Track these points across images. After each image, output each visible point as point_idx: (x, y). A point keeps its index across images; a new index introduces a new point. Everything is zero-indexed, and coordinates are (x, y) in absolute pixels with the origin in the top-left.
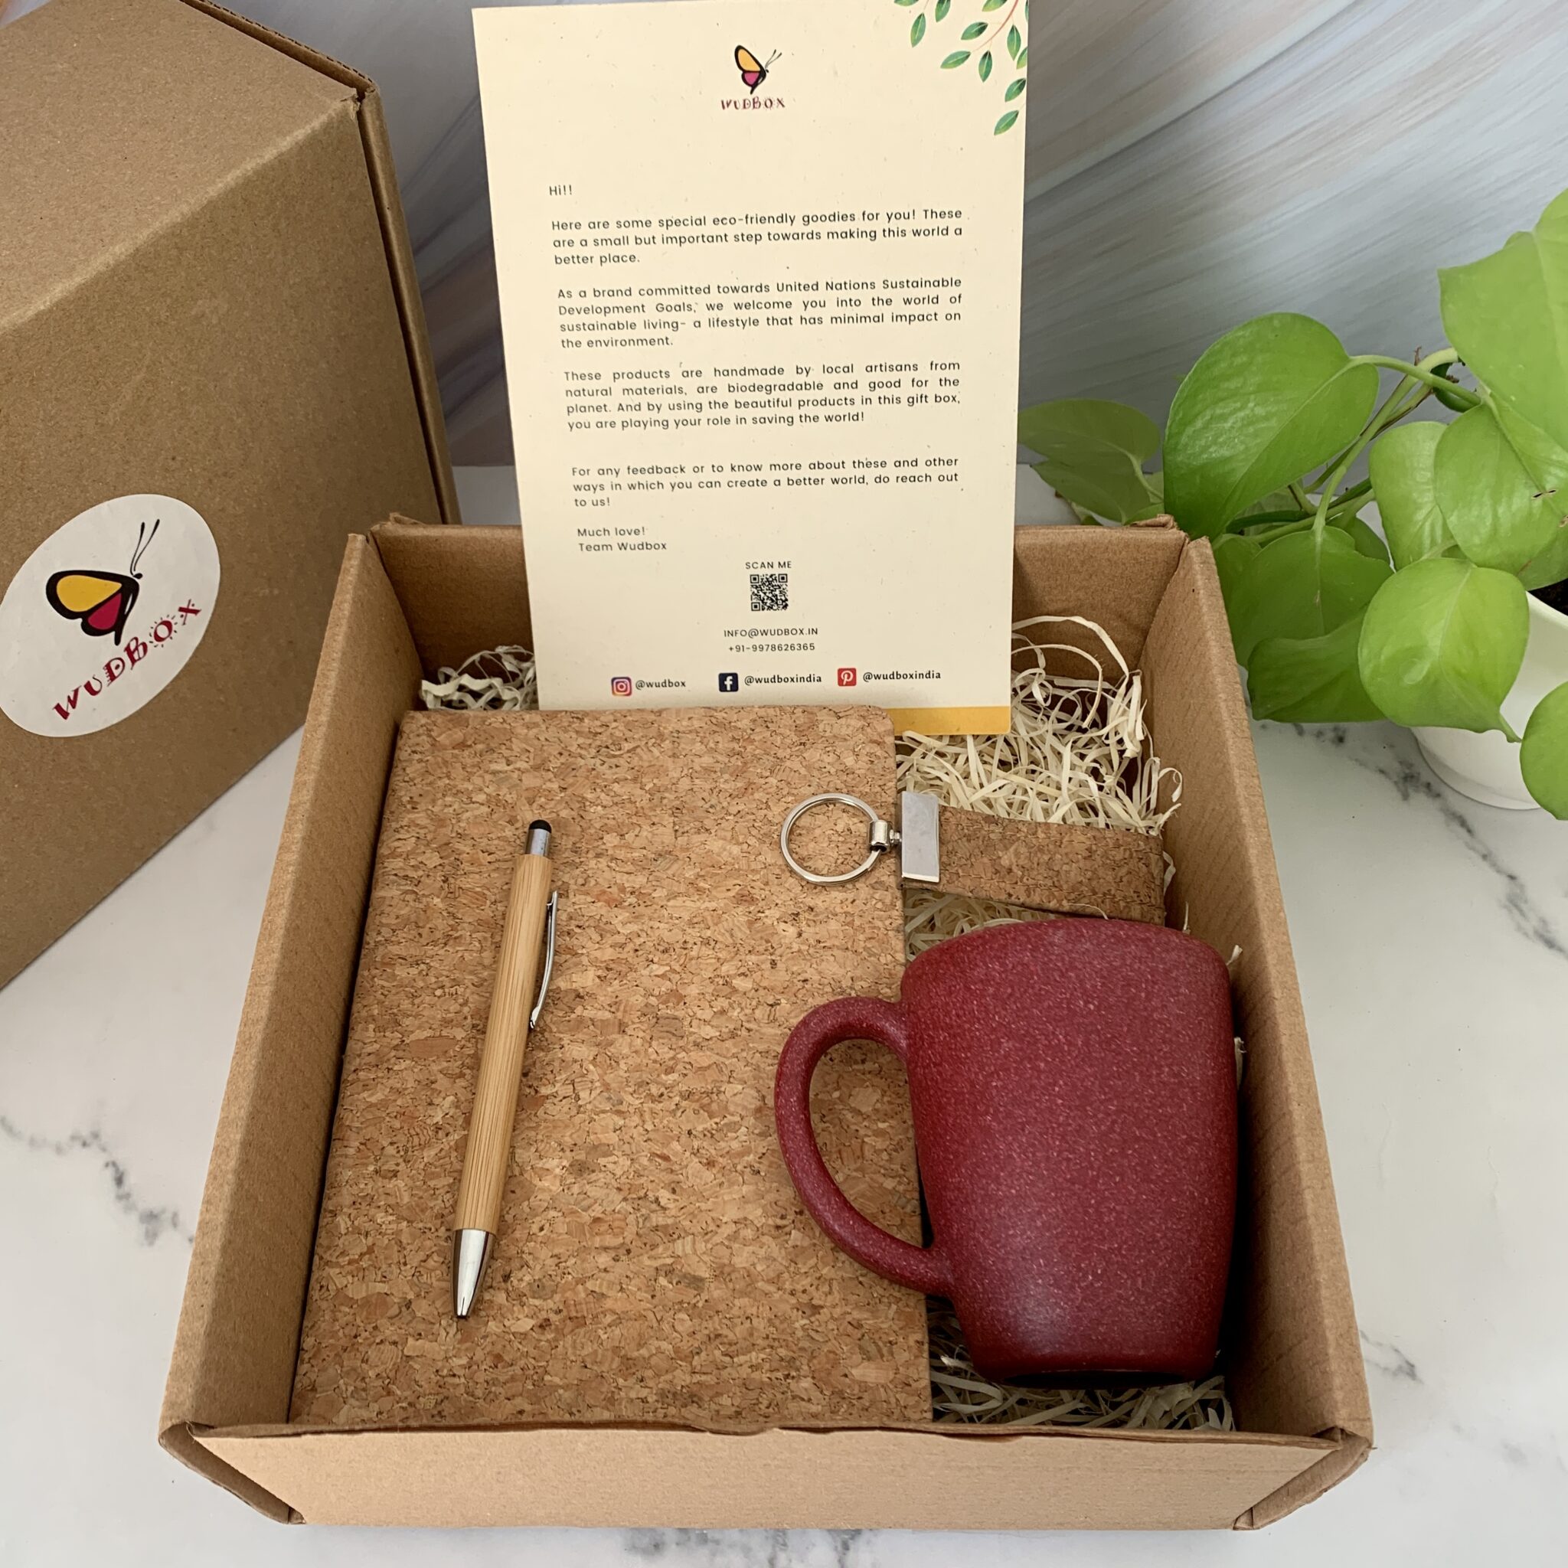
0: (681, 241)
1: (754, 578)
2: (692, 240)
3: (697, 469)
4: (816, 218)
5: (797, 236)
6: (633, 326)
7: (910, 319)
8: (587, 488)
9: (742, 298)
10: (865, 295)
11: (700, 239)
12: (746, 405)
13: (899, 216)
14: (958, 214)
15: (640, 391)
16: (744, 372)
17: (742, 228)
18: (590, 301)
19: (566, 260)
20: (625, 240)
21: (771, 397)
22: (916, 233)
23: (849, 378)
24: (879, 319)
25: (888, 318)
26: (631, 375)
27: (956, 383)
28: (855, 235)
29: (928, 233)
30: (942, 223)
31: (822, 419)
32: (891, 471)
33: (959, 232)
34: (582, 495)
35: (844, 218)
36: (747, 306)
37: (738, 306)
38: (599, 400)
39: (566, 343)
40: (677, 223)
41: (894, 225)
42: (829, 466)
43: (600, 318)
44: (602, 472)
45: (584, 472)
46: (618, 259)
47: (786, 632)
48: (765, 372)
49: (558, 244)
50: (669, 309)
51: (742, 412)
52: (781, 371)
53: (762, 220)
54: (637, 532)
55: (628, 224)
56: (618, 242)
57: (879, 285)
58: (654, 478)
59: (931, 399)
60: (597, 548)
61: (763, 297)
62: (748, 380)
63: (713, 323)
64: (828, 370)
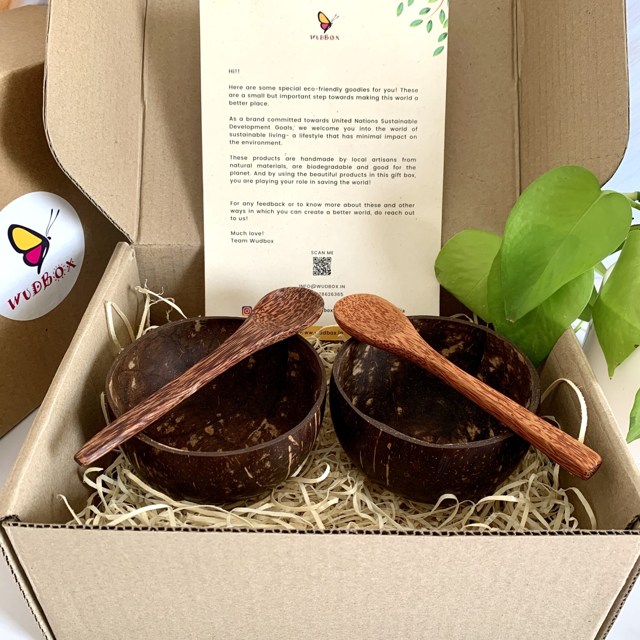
0: (289, 97)
1: (315, 259)
2: (294, 97)
3: (290, 205)
4: (351, 90)
5: (343, 98)
6: (264, 135)
7: (394, 137)
8: (237, 211)
9: (315, 125)
10: (373, 126)
11: (298, 97)
12: (315, 175)
13: (389, 90)
14: (417, 91)
15: (265, 166)
16: (315, 159)
17: (317, 93)
18: (244, 123)
19: (235, 103)
20: (263, 95)
21: (327, 172)
22: (397, 98)
23: (364, 164)
24: (379, 137)
25: (383, 137)
26: (261, 159)
27: (414, 168)
28: (369, 98)
29: (402, 98)
30: (409, 94)
31: (351, 183)
32: (382, 209)
33: (417, 99)
34: (234, 215)
35: (364, 90)
36: (318, 129)
37: (314, 129)
38: (245, 169)
39: (232, 142)
40: (287, 89)
41: (387, 94)
42: (353, 205)
43: (249, 131)
44: (245, 204)
45: (236, 204)
46: (259, 104)
47: (330, 286)
48: (325, 160)
49: (231, 95)
50: (281, 128)
51: (313, 178)
52: (332, 160)
53: (327, 90)
54: (260, 234)
55: (264, 88)
56: (260, 96)
57: (380, 121)
58: (269, 208)
59: (402, 175)
60: (240, 241)
61: (325, 125)
62: (316, 163)
63: (302, 136)
64: (354, 160)
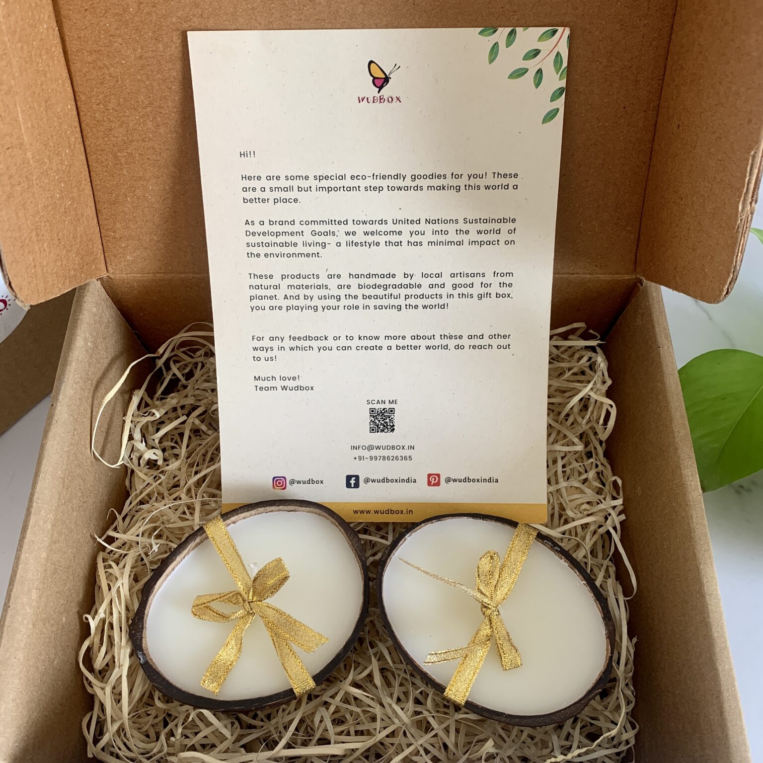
0: (329, 190)
1: (372, 410)
2: (336, 189)
3: (336, 338)
4: (420, 177)
5: (407, 188)
6: (295, 245)
7: (481, 243)
8: (261, 349)
9: (369, 228)
10: (451, 228)
11: (342, 189)
12: (370, 297)
13: (476, 176)
14: (516, 176)
15: (299, 287)
16: (369, 276)
17: (370, 182)
18: (266, 228)
19: (251, 201)
20: (291, 188)
21: (386, 293)
22: (487, 188)
23: (439, 281)
24: (460, 243)
25: (466, 243)
26: (293, 277)
27: (510, 285)
28: (446, 188)
29: (495, 187)
30: (505, 181)
31: (420, 307)
32: (465, 342)
33: (516, 187)
34: (258, 354)
35: (439, 177)
36: (372, 233)
37: (366, 233)
38: (271, 292)
39: (251, 254)
40: (326, 178)
41: (472, 182)
42: (424, 338)
43: (273, 239)
44: (272, 339)
45: (260, 339)
46: (286, 201)
47: (393, 448)
48: (383, 276)
49: (245, 189)
50: (320, 234)
51: (367, 302)
52: (394, 276)
53: (384, 177)
54: (294, 379)
55: (293, 178)
56: (286, 189)
57: (461, 221)
58: (307, 343)
59: (493, 296)
60: (267, 389)
61: (383, 228)
62: (371, 281)
63: (349, 244)
64: (425, 276)
